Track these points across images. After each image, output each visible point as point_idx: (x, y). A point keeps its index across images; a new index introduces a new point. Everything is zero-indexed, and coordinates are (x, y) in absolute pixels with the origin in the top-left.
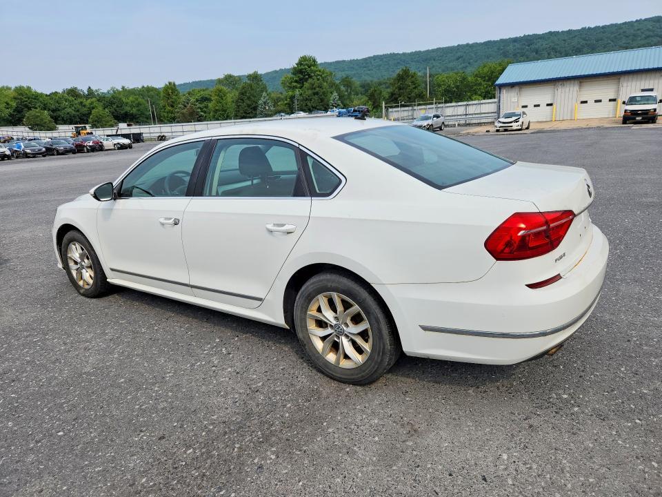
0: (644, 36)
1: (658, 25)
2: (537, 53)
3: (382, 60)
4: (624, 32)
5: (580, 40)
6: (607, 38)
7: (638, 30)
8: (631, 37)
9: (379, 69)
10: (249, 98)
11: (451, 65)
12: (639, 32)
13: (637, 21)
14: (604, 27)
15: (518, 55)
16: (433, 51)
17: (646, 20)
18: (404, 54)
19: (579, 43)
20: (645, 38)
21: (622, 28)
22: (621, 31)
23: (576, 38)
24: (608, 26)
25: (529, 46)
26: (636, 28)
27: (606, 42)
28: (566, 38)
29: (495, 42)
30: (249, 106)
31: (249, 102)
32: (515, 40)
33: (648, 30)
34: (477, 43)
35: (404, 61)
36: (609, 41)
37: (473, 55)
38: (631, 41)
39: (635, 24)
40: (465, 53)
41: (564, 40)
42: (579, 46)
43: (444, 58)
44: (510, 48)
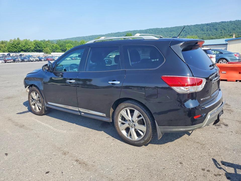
2: (216, 30)
5: (235, 25)
15: (208, 30)
18: (162, 29)
23: (233, 25)
25: (213, 27)
34: (191, 25)
35: (162, 31)
37: (190, 30)
40: (186, 29)
41: (228, 25)
42: (234, 28)
43: (178, 31)
44: (205, 28)
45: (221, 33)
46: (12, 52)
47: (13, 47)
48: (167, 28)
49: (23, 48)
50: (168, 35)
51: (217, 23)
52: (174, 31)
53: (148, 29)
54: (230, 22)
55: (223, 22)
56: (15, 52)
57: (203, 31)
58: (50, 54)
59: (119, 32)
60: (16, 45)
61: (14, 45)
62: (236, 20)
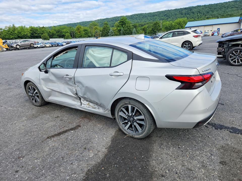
0: (231, 7)
1: (236, 3)
2: (193, 13)
3: (137, 16)
4: (224, 6)
5: (208, 9)
6: (218, 8)
7: (229, 5)
8: (226, 8)
9: (137, 19)
10: (106, 30)
11: (162, 18)
12: (229, 6)
13: (229, 2)
14: (217, 4)
15: (187, 14)
16: (156, 12)
17: (232, 1)
18: (145, 14)
19: (208, 10)
20: (231, 8)
21: (223, 4)
22: (223, 5)
23: (207, 8)
24: (218, 4)
25: (190, 11)
26: (228, 4)
27: (218, 9)
28: (204, 8)
29: (178, 9)
30: (106, 32)
31: (106, 31)
32: (185, 9)
33: (232, 5)
34: (172, 10)
35: (145, 16)
36: (219, 9)
37: (170, 14)
38: (226, 9)
39: (228, 3)
40: (167, 13)
41: (203, 9)
42: (208, 11)
43: (160, 15)
44: (184, 12)
45: (197, 16)
46: (9, 39)
47: (8, 34)
48: (150, 13)
49: (20, 35)
50: (151, 20)
51: (194, 7)
52: (156, 16)
53: (134, 15)
54: (205, 6)
55: (198, 6)
56: (11, 39)
57: (182, 14)
58: (49, 40)
59: (107, 18)
60: (12, 32)
61: (10, 32)
62: (210, 4)
